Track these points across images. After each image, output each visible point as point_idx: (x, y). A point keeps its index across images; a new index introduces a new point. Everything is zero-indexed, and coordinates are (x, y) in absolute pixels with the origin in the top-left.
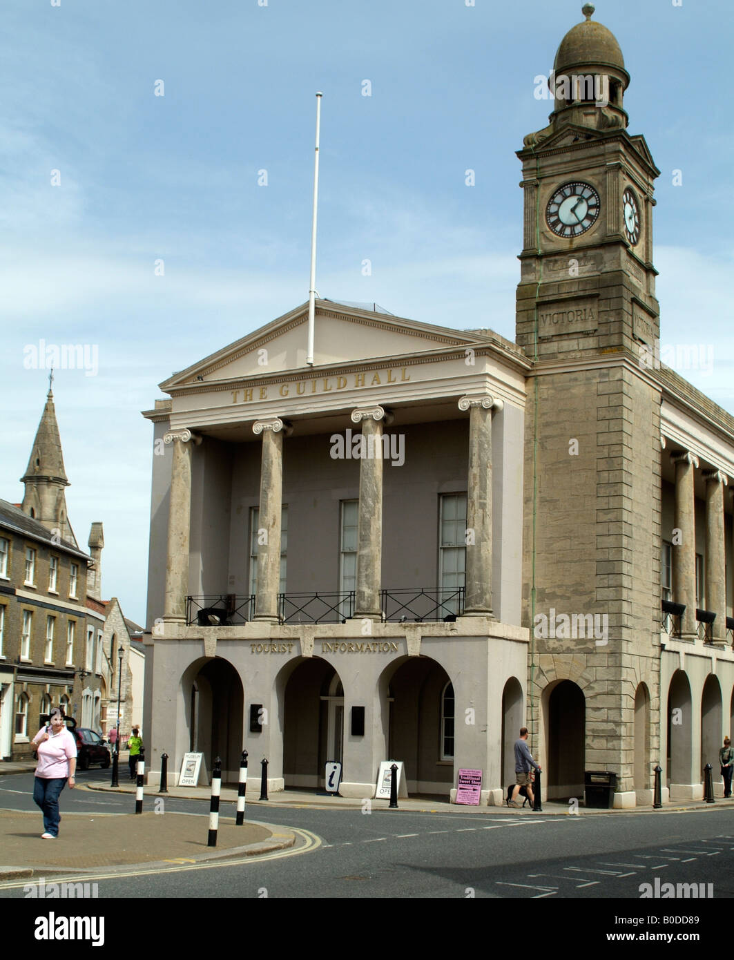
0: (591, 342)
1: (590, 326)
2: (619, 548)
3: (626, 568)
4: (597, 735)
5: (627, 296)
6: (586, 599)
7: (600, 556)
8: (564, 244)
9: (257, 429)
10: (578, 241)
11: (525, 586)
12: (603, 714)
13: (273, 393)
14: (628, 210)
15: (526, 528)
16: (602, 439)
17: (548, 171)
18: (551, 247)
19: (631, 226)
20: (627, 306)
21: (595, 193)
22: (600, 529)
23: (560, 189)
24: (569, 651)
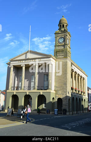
0: (63, 56)
1: (63, 54)
2: (67, 82)
3: (67, 84)
4: (64, 105)
5: (68, 51)
6: (62, 88)
7: (64, 82)
8: (60, 45)
9: (22, 66)
10: (62, 44)
11: (55, 86)
12: (64, 102)
13: (24, 61)
14: (68, 41)
15: (55, 79)
16: (65, 68)
17: (58, 36)
18: (58, 45)
19: (68, 43)
20: (68, 52)
21: (64, 39)
22: (64, 79)
23: (60, 38)
24: (60, 94)
